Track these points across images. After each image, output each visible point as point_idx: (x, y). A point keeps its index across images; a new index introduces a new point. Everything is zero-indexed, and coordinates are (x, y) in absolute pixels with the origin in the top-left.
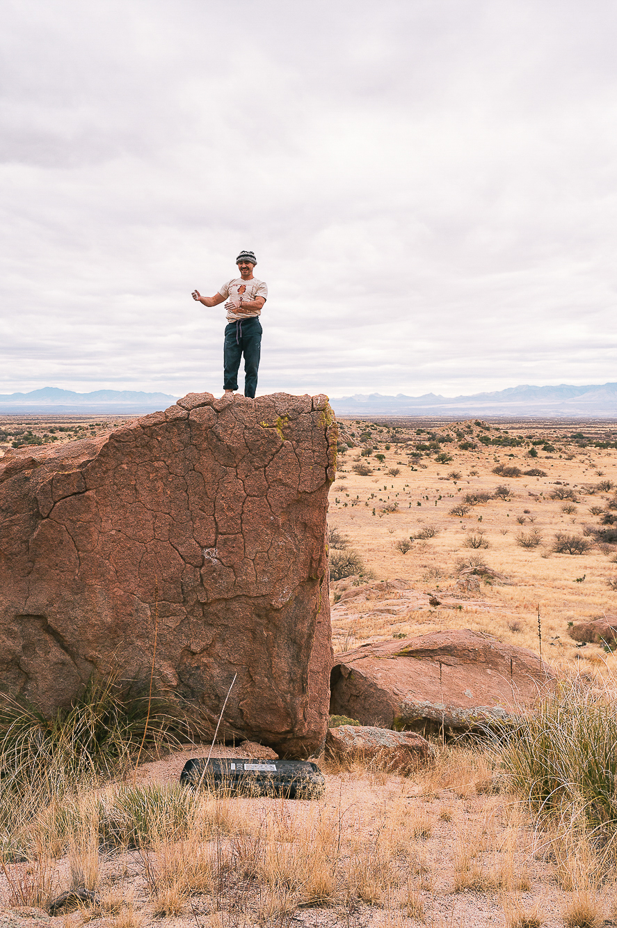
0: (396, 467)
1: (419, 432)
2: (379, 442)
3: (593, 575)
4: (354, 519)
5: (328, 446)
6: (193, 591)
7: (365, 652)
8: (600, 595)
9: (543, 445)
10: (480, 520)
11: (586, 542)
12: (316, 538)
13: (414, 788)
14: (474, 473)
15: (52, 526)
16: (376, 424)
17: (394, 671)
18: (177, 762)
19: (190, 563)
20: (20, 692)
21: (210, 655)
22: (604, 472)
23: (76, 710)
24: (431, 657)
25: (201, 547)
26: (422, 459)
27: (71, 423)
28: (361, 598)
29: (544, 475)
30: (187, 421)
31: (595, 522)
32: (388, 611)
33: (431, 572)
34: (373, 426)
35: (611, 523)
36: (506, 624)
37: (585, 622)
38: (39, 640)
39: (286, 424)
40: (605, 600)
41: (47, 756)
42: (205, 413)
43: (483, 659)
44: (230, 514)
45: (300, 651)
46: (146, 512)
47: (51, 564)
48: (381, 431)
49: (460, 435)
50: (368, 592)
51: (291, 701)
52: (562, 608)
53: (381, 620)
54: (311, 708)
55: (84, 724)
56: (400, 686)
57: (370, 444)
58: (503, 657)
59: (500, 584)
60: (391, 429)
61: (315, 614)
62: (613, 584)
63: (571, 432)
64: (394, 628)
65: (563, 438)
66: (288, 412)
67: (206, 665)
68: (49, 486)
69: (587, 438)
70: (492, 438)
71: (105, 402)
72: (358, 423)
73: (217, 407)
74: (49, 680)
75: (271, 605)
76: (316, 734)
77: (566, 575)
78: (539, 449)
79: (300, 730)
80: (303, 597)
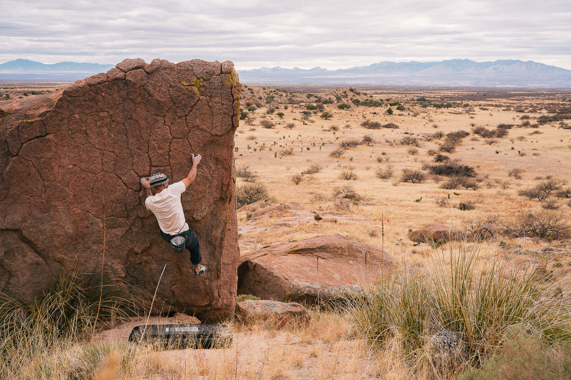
0: (292, 122)
1: (309, 96)
2: (280, 103)
3: (427, 197)
4: (261, 160)
5: (234, 100)
6: (134, 208)
7: (266, 251)
8: (430, 211)
9: (397, 106)
10: (351, 160)
11: (424, 174)
12: (226, 169)
13: (295, 338)
14: (348, 126)
15: (21, 162)
16: (277, 90)
17: (286, 264)
18: (128, 329)
19: (131, 189)
20: (5, 285)
21: (149, 255)
22: (439, 125)
23: (49, 297)
24: (311, 253)
25: (139, 176)
26: (311, 116)
27: (41, 88)
28: (266, 216)
29: (397, 127)
30: (123, 80)
31: (430, 160)
32: (285, 225)
33: (316, 197)
34: (275, 91)
35: (441, 161)
36: (366, 231)
37: (420, 229)
38: (17, 247)
39: (201, 84)
40: (434, 213)
41: (29, 329)
42: (138, 74)
43: (347, 254)
44: (161, 152)
45: (215, 250)
46: (95, 151)
47: (22, 191)
48: (281, 95)
49: (339, 99)
50: (271, 212)
51: (209, 284)
52: (405, 220)
53: (280, 231)
54: (224, 289)
55: (56, 306)
56: (289, 273)
57: (273, 105)
58: (361, 252)
59: (363, 205)
60: (289, 94)
61: (226, 224)
62: (440, 203)
63: (417, 96)
64: (289, 236)
65: (412, 100)
66: (203, 74)
67: (146, 262)
68: (16, 131)
69: (428, 100)
70: (361, 101)
71: (67, 72)
72: (264, 89)
73: (148, 70)
74: (27, 276)
75: (193, 218)
76: (228, 306)
77: (409, 198)
78: (394, 109)
79: (216, 304)
80: (217, 212)
